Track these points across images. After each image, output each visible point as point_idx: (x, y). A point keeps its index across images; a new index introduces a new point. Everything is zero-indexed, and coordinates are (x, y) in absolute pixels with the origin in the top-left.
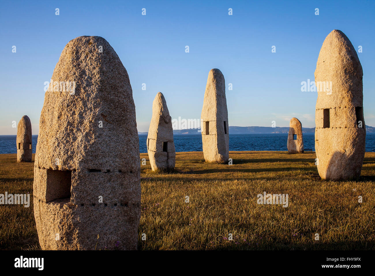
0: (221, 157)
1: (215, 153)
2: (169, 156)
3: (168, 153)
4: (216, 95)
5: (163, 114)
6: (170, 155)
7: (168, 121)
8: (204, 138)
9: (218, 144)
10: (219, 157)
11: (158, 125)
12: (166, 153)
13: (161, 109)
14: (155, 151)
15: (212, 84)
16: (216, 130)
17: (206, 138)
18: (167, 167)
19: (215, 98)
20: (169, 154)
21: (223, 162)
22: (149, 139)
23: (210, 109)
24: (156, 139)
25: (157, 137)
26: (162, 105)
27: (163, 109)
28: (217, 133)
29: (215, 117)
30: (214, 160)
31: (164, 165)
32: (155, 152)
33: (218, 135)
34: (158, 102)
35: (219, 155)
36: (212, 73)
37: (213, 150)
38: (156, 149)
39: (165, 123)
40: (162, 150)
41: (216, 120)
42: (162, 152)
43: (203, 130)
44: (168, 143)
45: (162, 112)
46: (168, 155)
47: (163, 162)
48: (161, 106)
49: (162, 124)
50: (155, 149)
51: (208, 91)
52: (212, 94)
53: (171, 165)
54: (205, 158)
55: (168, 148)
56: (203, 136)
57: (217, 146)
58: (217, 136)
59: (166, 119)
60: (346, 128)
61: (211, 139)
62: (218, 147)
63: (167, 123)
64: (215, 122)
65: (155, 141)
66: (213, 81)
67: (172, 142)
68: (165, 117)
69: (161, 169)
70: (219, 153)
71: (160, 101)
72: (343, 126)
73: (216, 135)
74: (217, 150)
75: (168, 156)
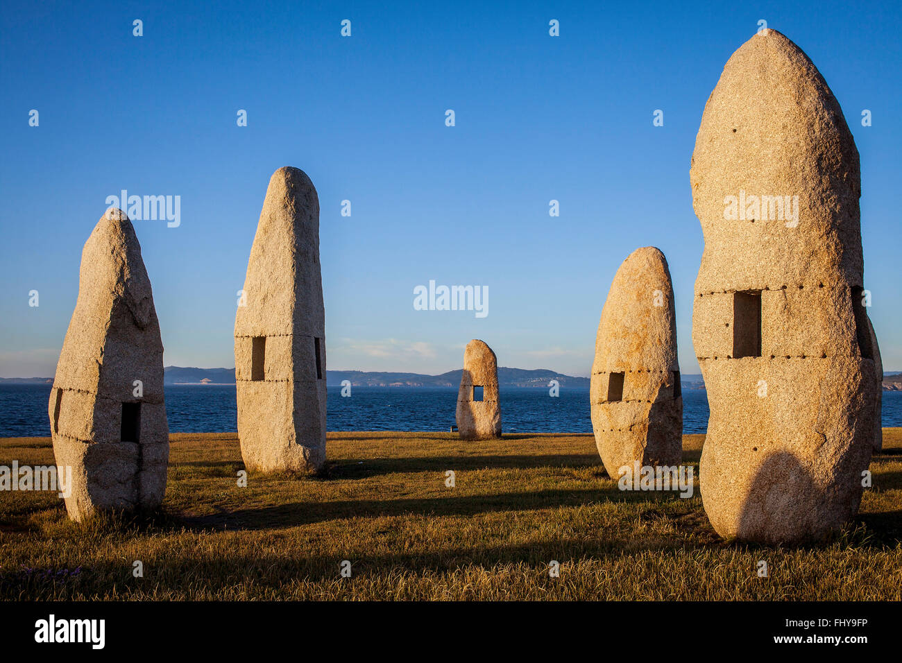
0: (304, 455)
1: (283, 443)
2: (146, 459)
3: (140, 447)
4: (295, 251)
5: (126, 292)
6: (150, 454)
7: (145, 320)
8: (245, 390)
9: (295, 413)
10: (298, 455)
11: (104, 333)
12: (132, 447)
13: (122, 270)
14: (90, 438)
15: (279, 214)
16: (292, 365)
17: (252, 391)
18: (134, 504)
19: (289, 261)
20: (145, 451)
21: (311, 471)
22: (60, 392)
23: (269, 296)
24: (93, 388)
25: (100, 384)
26: (124, 255)
27: (127, 272)
28: (294, 375)
29: (289, 321)
30: (282, 464)
31: (122, 495)
32: (86, 442)
33: (296, 382)
34: (107, 244)
35: (300, 448)
36: (283, 181)
37: (278, 432)
38: (93, 430)
39: (132, 328)
40: (119, 437)
41: (290, 331)
42: (116, 442)
43: (243, 366)
44: (143, 405)
45: (125, 284)
46: (140, 454)
47: (120, 482)
48: (119, 259)
49: (121, 331)
50: (89, 430)
51: (265, 238)
52: (281, 247)
53: (153, 495)
54: (245, 459)
55: (143, 425)
56: (241, 387)
57: (291, 419)
58: (292, 387)
59: (139, 314)
60: (824, 356)
61: (273, 396)
62: (295, 422)
63: (143, 329)
64: (289, 339)
65: (91, 399)
66: (286, 207)
67: (161, 402)
68: (135, 305)
69: (109, 512)
70: (298, 442)
71: (116, 242)
72: (814, 352)
73: (291, 380)
74: (293, 430)
75: (140, 461)
